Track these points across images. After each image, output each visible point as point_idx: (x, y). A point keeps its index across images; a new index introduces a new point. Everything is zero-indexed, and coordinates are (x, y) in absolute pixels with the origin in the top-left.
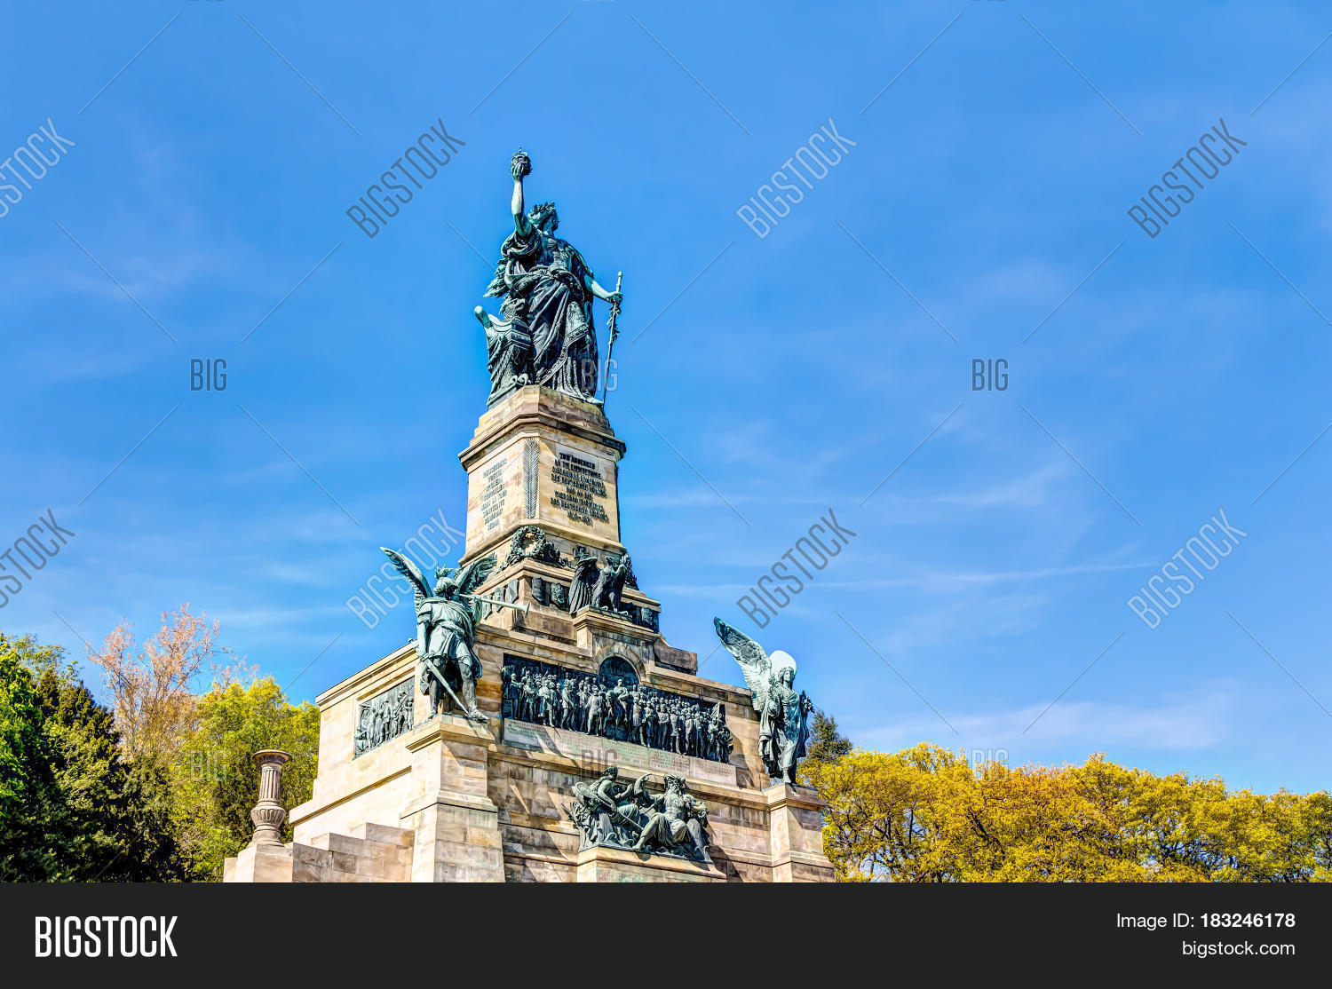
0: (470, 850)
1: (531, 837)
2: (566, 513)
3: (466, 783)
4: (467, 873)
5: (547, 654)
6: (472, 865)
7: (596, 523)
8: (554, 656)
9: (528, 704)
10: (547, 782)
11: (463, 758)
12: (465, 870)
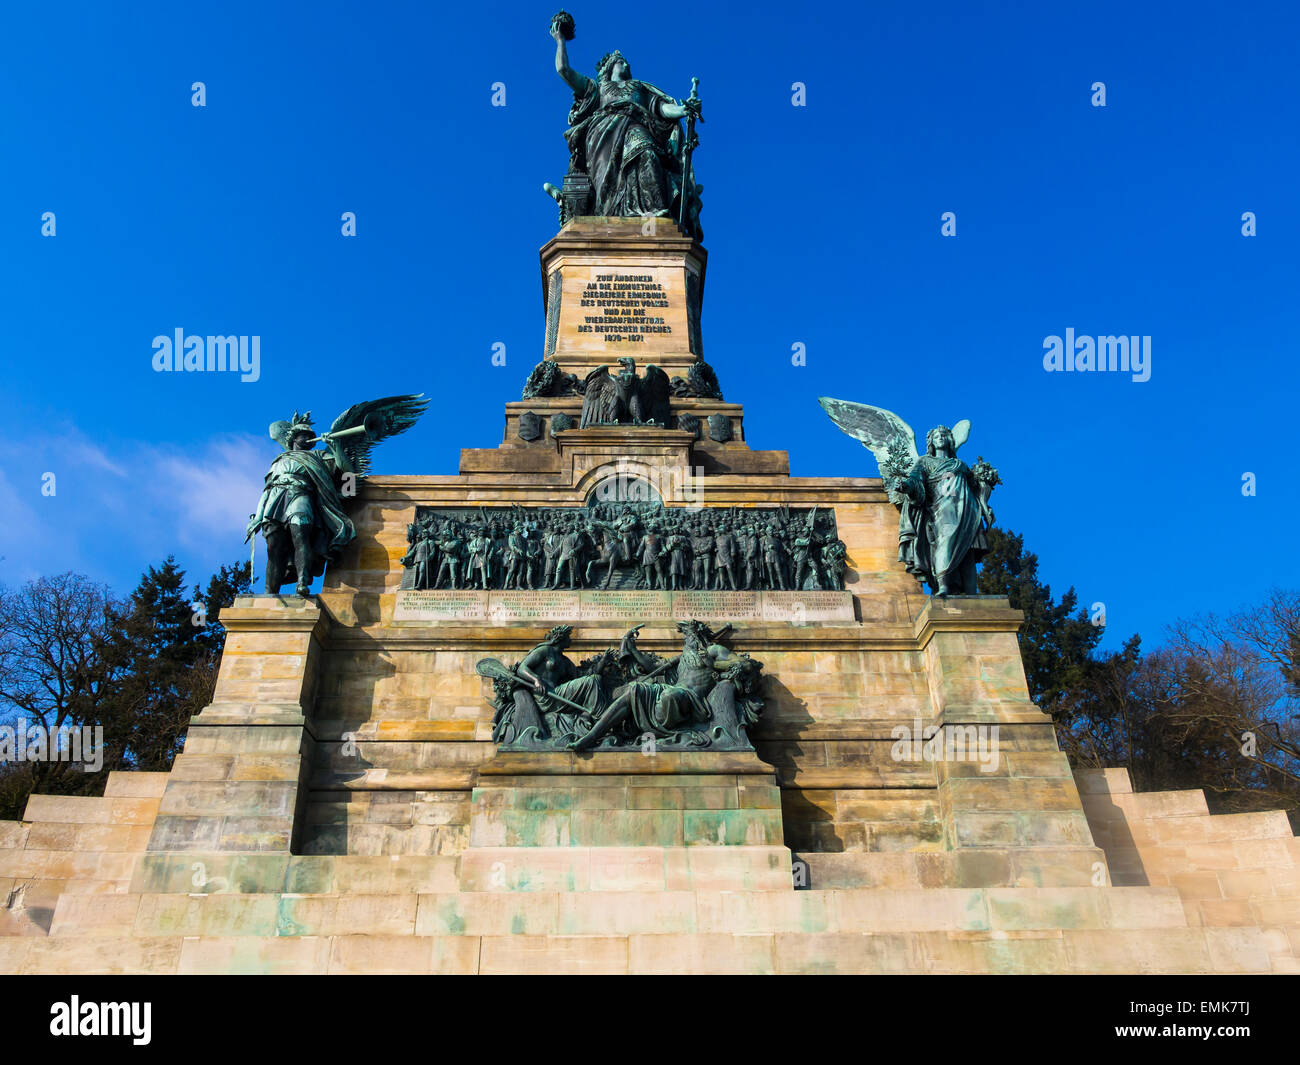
0: (232, 790)
1: (411, 755)
2: (601, 336)
3: (262, 690)
4: (217, 828)
5: (493, 495)
6: (229, 814)
7: (648, 338)
8: (505, 495)
9: (448, 565)
10: (461, 669)
11: (263, 653)
12: (213, 824)
